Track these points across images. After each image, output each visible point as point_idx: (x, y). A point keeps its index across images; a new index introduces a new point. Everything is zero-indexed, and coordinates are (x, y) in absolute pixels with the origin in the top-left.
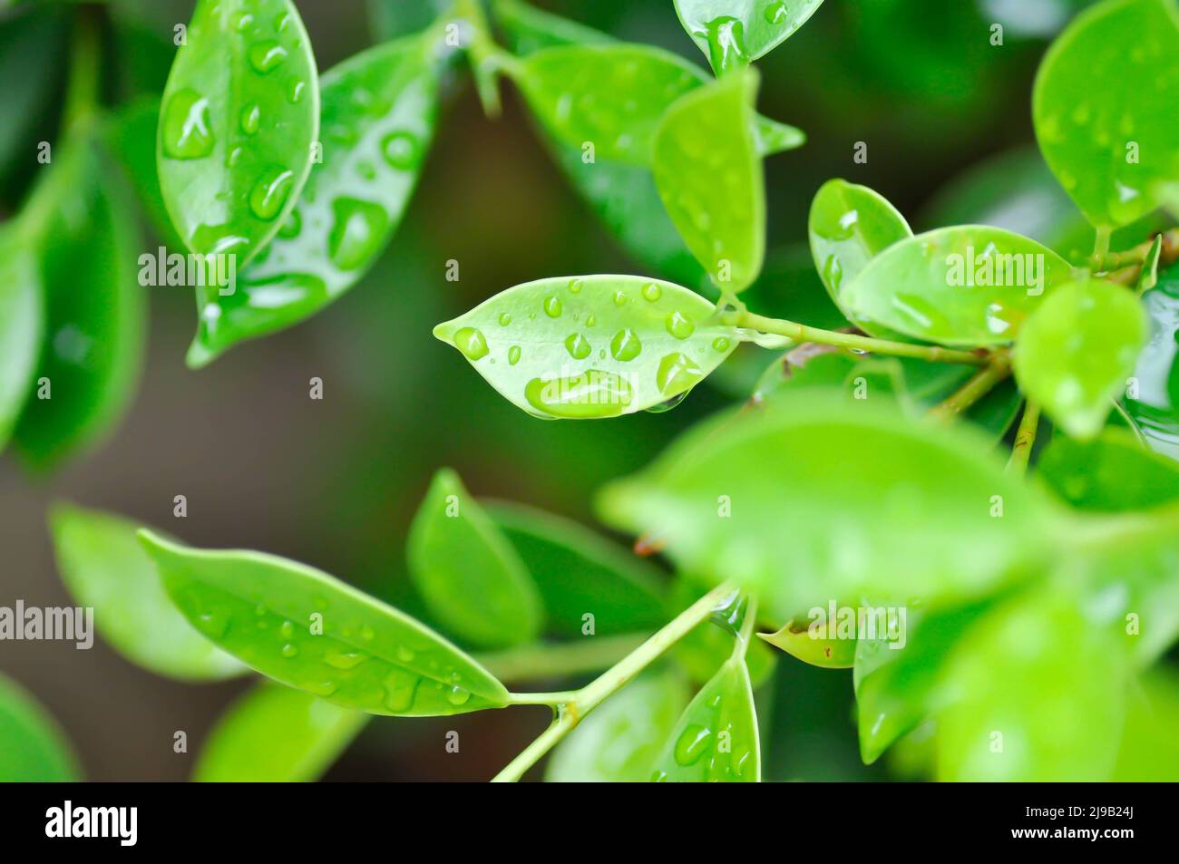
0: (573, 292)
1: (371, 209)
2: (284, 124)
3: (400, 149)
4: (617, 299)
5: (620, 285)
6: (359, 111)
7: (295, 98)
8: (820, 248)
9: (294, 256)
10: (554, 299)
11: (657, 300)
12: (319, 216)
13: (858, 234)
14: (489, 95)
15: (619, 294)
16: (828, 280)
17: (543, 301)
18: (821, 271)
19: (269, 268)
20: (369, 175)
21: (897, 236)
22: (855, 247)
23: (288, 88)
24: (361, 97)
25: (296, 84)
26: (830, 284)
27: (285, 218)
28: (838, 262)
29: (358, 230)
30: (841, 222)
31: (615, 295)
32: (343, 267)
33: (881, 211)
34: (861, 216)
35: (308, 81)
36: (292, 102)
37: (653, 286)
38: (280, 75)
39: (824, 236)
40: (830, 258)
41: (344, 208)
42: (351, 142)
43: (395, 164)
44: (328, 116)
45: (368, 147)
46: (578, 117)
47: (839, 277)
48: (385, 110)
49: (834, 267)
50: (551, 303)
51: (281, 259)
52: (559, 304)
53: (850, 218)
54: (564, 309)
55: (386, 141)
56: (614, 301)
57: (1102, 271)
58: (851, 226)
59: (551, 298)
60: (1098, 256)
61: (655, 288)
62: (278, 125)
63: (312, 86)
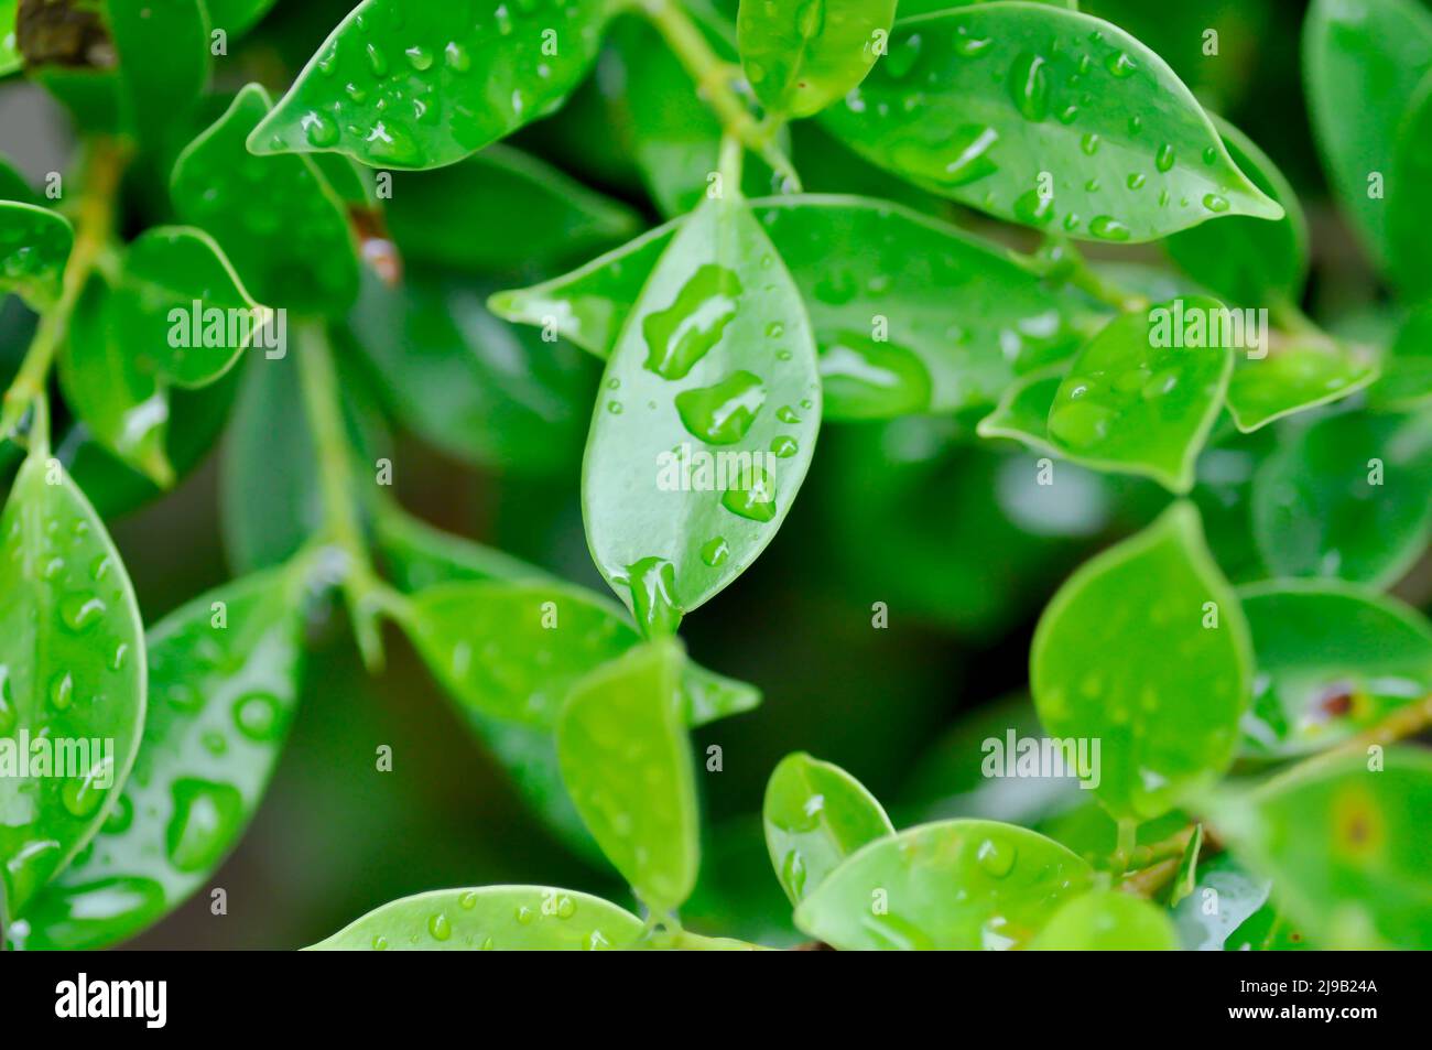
0: (466, 909)
1: (220, 791)
2: (103, 698)
3: (257, 714)
4: (521, 917)
5: (525, 898)
6: (205, 667)
7: (117, 665)
8: (777, 841)
9: (124, 855)
10: (441, 917)
11: (570, 916)
12: (155, 802)
13: (825, 823)
14: (370, 644)
15: (523, 909)
16: (788, 884)
17: (427, 920)
18: (779, 871)
19: (93, 871)
20: (217, 749)
21: (874, 832)
22: (823, 840)
23: (108, 653)
24: (207, 650)
25: (117, 647)
26: (790, 887)
27: (111, 807)
28: (801, 860)
29: (204, 816)
30: (806, 807)
31: (518, 912)
32: (185, 868)
33: (853, 797)
34: (828, 801)
35: (132, 643)
36: (112, 670)
37: (565, 899)
38: (98, 635)
39: (783, 827)
40: (791, 855)
41: (185, 791)
42: (195, 708)
43: (249, 734)
44: (159, 678)
45: (216, 714)
46: (480, 673)
47: (802, 880)
48: (238, 664)
49: (796, 865)
50: (438, 922)
51: (107, 859)
52: (448, 924)
53: (815, 804)
54: (454, 929)
55: (237, 707)
56: (518, 919)
57: (1129, 870)
58: (815, 816)
59: (436, 916)
60: (1122, 854)
61: (568, 902)
62: (95, 699)
63: (137, 645)
